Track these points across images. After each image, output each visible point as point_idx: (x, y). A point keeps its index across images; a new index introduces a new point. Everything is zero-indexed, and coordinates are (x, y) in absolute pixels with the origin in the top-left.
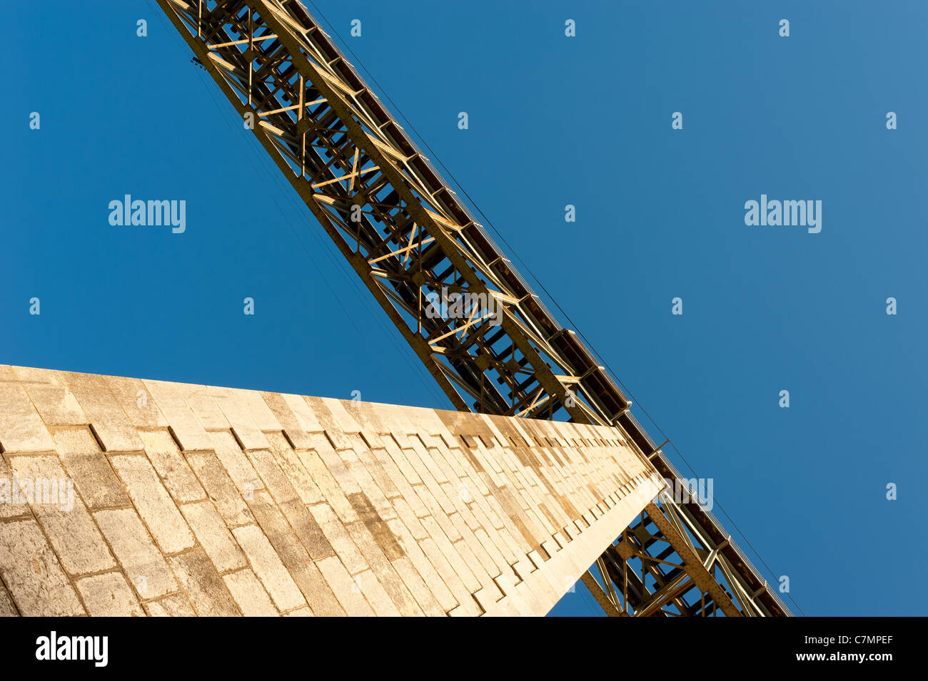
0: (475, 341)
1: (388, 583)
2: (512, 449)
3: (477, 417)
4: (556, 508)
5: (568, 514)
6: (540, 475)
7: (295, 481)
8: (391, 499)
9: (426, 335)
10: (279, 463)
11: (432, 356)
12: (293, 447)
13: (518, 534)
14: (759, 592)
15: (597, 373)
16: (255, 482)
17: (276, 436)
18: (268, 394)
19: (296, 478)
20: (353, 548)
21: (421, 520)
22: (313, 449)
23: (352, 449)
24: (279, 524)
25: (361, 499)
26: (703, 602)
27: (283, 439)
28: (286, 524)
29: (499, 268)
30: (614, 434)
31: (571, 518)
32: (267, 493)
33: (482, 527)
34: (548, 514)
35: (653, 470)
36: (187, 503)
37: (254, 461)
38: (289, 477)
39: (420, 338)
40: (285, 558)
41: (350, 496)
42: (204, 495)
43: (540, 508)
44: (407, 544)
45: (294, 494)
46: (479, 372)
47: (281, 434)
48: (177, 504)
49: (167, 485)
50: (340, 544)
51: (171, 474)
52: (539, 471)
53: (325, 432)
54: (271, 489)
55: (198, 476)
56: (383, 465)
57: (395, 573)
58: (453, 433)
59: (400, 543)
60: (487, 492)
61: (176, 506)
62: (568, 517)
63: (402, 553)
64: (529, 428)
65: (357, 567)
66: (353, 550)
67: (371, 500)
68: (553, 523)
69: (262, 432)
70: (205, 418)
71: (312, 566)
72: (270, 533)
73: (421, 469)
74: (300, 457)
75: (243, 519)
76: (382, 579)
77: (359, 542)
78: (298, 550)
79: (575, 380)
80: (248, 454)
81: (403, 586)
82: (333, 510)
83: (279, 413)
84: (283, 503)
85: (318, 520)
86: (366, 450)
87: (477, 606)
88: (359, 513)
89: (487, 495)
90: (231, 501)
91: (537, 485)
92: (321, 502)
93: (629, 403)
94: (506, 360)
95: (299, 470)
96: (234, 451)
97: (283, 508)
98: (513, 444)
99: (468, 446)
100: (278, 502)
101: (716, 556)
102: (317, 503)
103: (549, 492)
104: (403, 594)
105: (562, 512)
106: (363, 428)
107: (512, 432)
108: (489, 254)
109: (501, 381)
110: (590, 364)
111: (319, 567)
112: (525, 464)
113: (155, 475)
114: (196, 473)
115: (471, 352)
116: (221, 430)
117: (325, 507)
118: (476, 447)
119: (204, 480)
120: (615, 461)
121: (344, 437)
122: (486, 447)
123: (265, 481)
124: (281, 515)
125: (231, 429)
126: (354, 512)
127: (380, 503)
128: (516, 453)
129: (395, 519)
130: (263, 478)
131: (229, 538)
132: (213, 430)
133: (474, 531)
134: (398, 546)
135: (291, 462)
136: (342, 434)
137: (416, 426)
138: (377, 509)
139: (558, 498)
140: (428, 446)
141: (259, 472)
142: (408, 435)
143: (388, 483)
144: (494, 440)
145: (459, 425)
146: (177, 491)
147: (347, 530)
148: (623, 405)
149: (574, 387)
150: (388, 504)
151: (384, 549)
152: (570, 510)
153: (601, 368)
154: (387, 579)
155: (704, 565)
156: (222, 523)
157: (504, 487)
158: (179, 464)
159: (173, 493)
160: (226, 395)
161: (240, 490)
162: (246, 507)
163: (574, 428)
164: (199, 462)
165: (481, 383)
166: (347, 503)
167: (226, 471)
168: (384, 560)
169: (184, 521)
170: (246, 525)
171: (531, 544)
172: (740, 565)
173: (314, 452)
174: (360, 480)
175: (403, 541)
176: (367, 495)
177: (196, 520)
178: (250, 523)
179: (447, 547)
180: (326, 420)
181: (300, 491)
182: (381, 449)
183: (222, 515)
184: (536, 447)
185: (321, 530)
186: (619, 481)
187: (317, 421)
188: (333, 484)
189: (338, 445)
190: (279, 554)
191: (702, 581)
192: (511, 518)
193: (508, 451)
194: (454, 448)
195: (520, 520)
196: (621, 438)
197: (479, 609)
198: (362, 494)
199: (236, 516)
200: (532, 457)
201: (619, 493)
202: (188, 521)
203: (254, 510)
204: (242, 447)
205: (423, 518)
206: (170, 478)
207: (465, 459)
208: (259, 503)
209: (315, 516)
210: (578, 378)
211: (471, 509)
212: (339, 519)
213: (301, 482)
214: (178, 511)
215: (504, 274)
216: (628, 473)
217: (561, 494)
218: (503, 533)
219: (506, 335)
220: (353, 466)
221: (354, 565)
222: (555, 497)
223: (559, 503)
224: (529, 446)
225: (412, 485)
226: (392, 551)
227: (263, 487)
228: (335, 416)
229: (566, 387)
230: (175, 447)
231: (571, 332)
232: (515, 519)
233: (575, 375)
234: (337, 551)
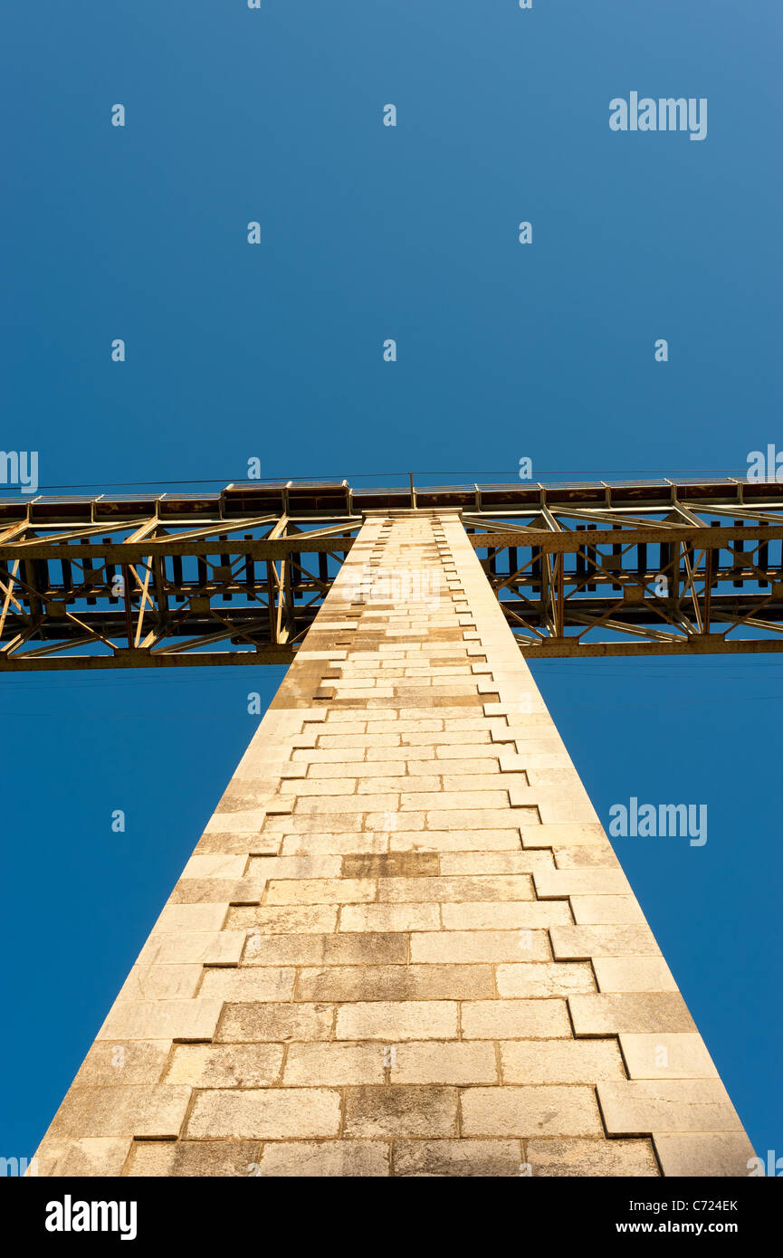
0: (166, 594)
1: (464, 894)
2: (351, 651)
3: (297, 665)
4: (441, 648)
5: (454, 640)
6: (394, 639)
7: (302, 927)
8: (364, 829)
9: (124, 642)
10: (270, 932)
11: (153, 652)
12: (256, 904)
13: (457, 710)
14: (607, 496)
15: (292, 492)
16: (284, 976)
17: (234, 917)
18: (175, 895)
19: (297, 924)
20: (409, 909)
21: (402, 809)
22: (268, 882)
23: (284, 836)
24: (349, 978)
25: (352, 863)
26: (591, 561)
27: (240, 910)
28: (352, 970)
29: (104, 512)
30: (374, 525)
31: (458, 639)
32: (303, 969)
33: (436, 745)
34: (445, 661)
35: (434, 512)
36: (282, 1073)
37: (257, 961)
38: (294, 932)
39: (124, 652)
40: (393, 994)
41: (343, 874)
42: (279, 1047)
43: (435, 666)
44: (427, 843)
45: (316, 938)
46: (207, 614)
47: (233, 909)
48: (278, 1085)
49: (250, 1084)
50: (400, 920)
51: (237, 1071)
52: (390, 638)
53: (250, 855)
54: (301, 962)
55: (251, 1040)
56: (319, 811)
57: (455, 878)
58: (307, 705)
59: (421, 850)
60: (395, 713)
61: (281, 1088)
62: (455, 643)
63: (434, 855)
64: (332, 615)
65: (433, 917)
66: (411, 910)
67: (356, 851)
68: (457, 663)
69: (222, 930)
70: (179, 989)
71: (415, 970)
72: (356, 996)
73: (340, 770)
74: (270, 903)
75: (326, 1017)
76: (459, 897)
77: (403, 898)
78: (389, 975)
79: (284, 521)
80: (244, 963)
81: (475, 880)
82: (354, 904)
83: (205, 895)
84: (323, 957)
85: (360, 929)
86: (292, 820)
87: (527, 810)
88: (368, 876)
89: (398, 716)
90: (299, 1019)
91: (406, 652)
92: (338, 912)
93: (344, 483)
94: (210, 576)
95: (288, 914)
96: (235, 979)
97: (329, 961)
98: (346, 646)
99: (331, 698)
100: (320, 962)
101: (550, 512)
102: (338, 918)
103: (419, 644)
104: (484, 884)
105: (447, 645)
106: (263, 807)
107: (330, 638)
108: (81, 512)
109: (227, 597)
110: (278, 493)
111: (418, 961)
112: (375, 649)
113: (231, 1092)
114: (247, 1040)
115: (174, 606)
116: (202, 979)
117: (347, 911)
118: (335, 691)
119: (260, 1037)
120: (407, 546)
121: (266, 836)
122: (338, 678)
123: (286, 963)
124: (338, 969)
125: (205, 966)
126: (365, 881)
127: (365, 844)
128: (359, 650)
129: (390, 838)
130: (283, 964)
131: (345, 1047)
132: (198, 989)
133: (436, 758)
134: (424, 855)
135: (275, 918)
136: (262, 837)
137: (282, 743)
138: (371, 853)
139: (430, 638)
140: (313, 745)
141: (273, 964)
142: (291, 759)
143: (342, 818)
144: (333, 665)
145: (300, 692)
146: (263, 1077)
147: (384, 902)
148: (344, 491)
149: (291, 528)
150: (369, 836)
151: (423, 874)
152: (449, 635)
153: (289, 485)
154: (460, 893)
155: (554, 531)
156: (323, 1045)
157: (395, 690)
158: (228, 1055)
159: (263, 1083)
160: (158, 946)
161: (288, 999)
162: (312, 1005)
163: (351, 564)
164: (233, 1030)
166: (350, 883)
167: (257, 1002)
168: (437, 882)
169: (305, 1089)
170: (335, 1018)
171: (473, 704)
172: (571, 495)
173: (272, 884)
174: (329, 850)
175: (421, 847)
176: (348, 852)
177: (308, 1074)
178: (335, 1011)
179: (446, 800)
180: (236, 845)
181: (316, 929)
182: (296, 803)
183: (312, 1039)
184: (360, 622)
185: (373, 933)
186: (433, 558)
187: (232, 857)
188: (320, 885)
189: (274, 850)
190: (384, 999)
191: (568, 543)
192: (436, 706)
193: (353, 656)
194: (327, 717)
195: (442, 698)
196: (382, 520)
197: (530, 810)
198: (346, 858)
199: (320, 1024)
200: (369, 634)
201: (448, 567)
202: (305, 1085)
203: (320, 997)
204: (234, 966)
205: (400, 805)
206: (242, 1077)
207: (344, 711)
208: (313, 987)
209: (354, 930)
210: (284, 516)
211: (408, 744)
212: (367, 903)
213: (304, 921)
214: (288, 1090)
215: (115, 512)
216: (427, 542)
217: (426, 632)
218: (451, 726)
219: (183, 558)
220: (306, 848)
221: (429, 920)
222: (427, 641)
223: (436, 641)
224: (355, 630)
225: (355, 793)
226: (428, 866)
227: (294, 969)
228: (235, 831)
229: (285, 537)
230: (203, 1048)
231: (230, 487)
232: (438, 702)
233: (280, 517)
234: (405, 928)
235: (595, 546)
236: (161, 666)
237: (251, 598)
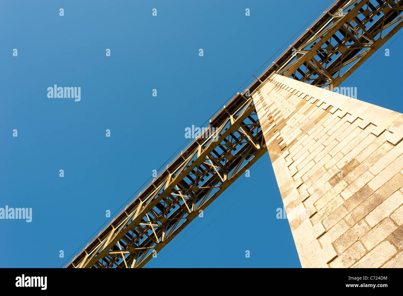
0: (219, 162)
1: (372, 162)
2: (280, 131)
3: (269, 147)
4: (303, 109)
5: (305, 104)
6: (289, 118)
7: (334, 208)
8: (327, 170)
9: (220, 183)
10: (327, 216)
11: (229, 179)
12: (316, 213)
13: (323, 120)
14: (312, 32)
15: (227, 108)
16: (341, 224)
17: (313, 220)
18: (292, 228)
19: (332, 208)
20: (360, 178)
21: (333, 156)
22: (314, 205)
23: (307, 190)
24: (360, 210)
25: (332, 181)
26: (323, 52)
27: (313, 217)
28: (359, 207)
29: (186, 155)
30: (255, 96)
31: (306, 102)
32: (345, 218)
33: (326, 133)
34: (308, 111)
35: (268, 79)
36: (365, 248)
37: (330, 226)
38: (333, 211)
39: (222, 186)
40: (377, 203)
41: (332, 185)
42: (358, 242)
43: (306, 114)
44: (348, 159)
45: (341, 207)
46: (234, 158)
47: (311, 219)
48: (367, 252)
49: (359, 258)
50: (360, 184)
51: (352, 257)
52: (287, 119)
53: (302, 202)
54: (342, 217)
55: (348, 247)
56: (310, 176)
57: (365, 160)
58: (281, 154)
59: (348, 162)
60: (307, 135)
61: (369, 252)
62: (306, 104)
63: (354, 160)
64: (266, 127)
65: (369, 175)
66: (361, 179)
67: (331, 177)
68: (311, 108)
69: (313, 226)
70: (316, 250)
71: (377, 192)
72: (367, 212)
73: (306, 161)
74: (320, 209)
75: (364, 224)
76: (371, 164)
77: (355, 178)
78: (371, 199)
79: (231, 117)
80: (327, 229)
81: (371, 156)
82: (343, 190)
83: (300, 221)
84: (348, 210)
85: (351, 195)
86: (305, 184)
87: (368, 126)
88: (340, 180)
89: (308, 135)
90: (356, 231)
91: (294, 118)
92: (341, 196)
93: (238, 93)
94: (226, 148)
95: (327, 208)
96: (328, 235)
97: (351, 210)
98: (277, 131)
99: (286, 147)
100: (348, 212)
101: (300, 50)
102: (342, 197)
103: (296, 113)
104: (375, 155)
105: (304, 106)
106: (294, 188)
107: (271, 132)
108: (180, 160)
109: (235, 149)
110: (224, 111)
111: (376, 190)
112: (286, 125)
113: (356, 264)
114: (347, 248)
115: (224, 164)
116: (320, 243)
117: (343, 194)
118: (285, 144)
119: (350, 244)
120: (269, 93)
121: (302, 194)
122: (283, 140)
123: (339, 220)
124: (355, 210)
125: (317, 239)
126: (340, 182)
127: (331, 173)
128: (282, 129)
129: (337, 166)
130: (338, 221)
131: (377, 228)
132: (321, 246)
133: (330, 136)
134: (351, 162)
135: (325, 212)
136: (301, 195)
137: (284, 168)
138: (335, 174)
139: (298, 109)
140: (292, 162)
141: (335, 223)
142: (290, 170)
143: (318, 173)
144: (278, 138)
145: (276, 152)
146: (361, 253)
147: (351, 183)
148: (240, 96)
149: (235, 117)
150: (330, 171)
151: (355, 167)
152: (302, 104)
153: (225, 107)
154: (370, 163)
155: (305, 54)
156: (370, 232)
157: (301, 130)
158: (346, 256)
159: (362, 255)
160: (300, 244)
161: (348, 229)
162: (357, 225)
163: (259, 111)
164: (341, 248)
165: (238, 157)
166: (337, 186)
167: (340, 236)
168: (361, 166)
169: (376, 247)
170: (366, 223)
171: (326, 114)
172: (301, 41)
173: (315, 204)
174: (323, 183)
175: (347, 161)
176: (329, 179)
177: (373, 243)
178: (365, 221)
179: (343, 144)
180: (296, 203)
181: (339, 205)
182: (302, 179)
183: (365, 233)
184: (275, 122)
185: (356, 193)
186: (279, 90)
187: (298, 206)
188: (329, 193)
189: (308, 195)
190: (376, 207)
191: (312, 54)
192: (316, 124)
193: (281, 132)
194: (289, 152)
195: (316, 120)
196: (257, 93)
197: (370, 126)
198: (329, 181)
199: (364, 227)
200: (281, 122)
201: (285, 88)
202: (375, 246)
203: (357, 221)
204: (325, 232)
205: (331, 156)
206: (355, 258)
207: (292, 147)
208: (352, 220)
209: (350, 197)
210: (230, 116)
211: (318, 139)
212: (347, 187)
213: (333, 206)
214: (372, 251)
215: (188, 153)
216: (274, 87)
217: (295, 109)
218: (325, 125)
219: (215, 149)
220: (316, 188)
221: (369, 177)
222: (298, 110)
223: (300, 108)
224: (276, 125)
225: (316, 163)
226: (354, 164)
227: (343, 220)
228: (293, 200)
229: (235, 121)
230: (337, 259)
231: (210, 121)
232: (316, 122)
233: (230, 117)
234: (364, 185)
235: (320, 48)
236: (234, 181)
237: (241, 144)
